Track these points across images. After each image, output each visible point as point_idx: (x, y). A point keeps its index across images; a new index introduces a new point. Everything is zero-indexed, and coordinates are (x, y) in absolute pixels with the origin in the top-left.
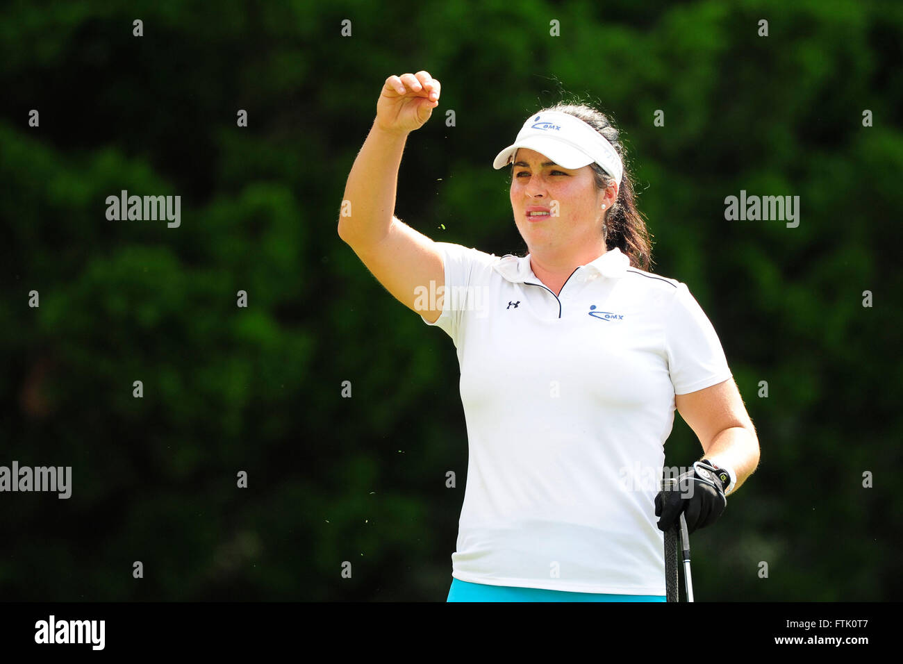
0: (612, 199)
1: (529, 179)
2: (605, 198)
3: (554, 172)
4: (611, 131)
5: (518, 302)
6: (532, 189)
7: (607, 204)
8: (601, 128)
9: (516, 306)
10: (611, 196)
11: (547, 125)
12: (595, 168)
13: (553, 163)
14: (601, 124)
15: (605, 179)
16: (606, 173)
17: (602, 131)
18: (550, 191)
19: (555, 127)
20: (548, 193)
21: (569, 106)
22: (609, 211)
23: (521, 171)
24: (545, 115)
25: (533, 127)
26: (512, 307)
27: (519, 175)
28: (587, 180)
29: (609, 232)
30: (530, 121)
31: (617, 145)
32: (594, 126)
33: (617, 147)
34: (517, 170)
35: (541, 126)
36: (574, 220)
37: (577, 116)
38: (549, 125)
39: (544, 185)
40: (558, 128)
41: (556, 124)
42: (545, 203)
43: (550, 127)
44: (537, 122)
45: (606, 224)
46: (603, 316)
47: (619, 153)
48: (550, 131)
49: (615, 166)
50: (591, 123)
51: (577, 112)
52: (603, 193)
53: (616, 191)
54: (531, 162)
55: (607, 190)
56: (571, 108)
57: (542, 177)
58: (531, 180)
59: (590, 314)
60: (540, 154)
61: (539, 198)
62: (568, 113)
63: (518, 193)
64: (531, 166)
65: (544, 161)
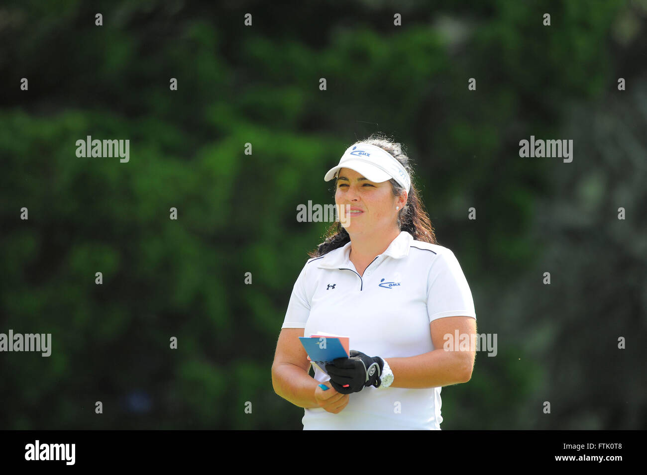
0: (404, 203)
1: (348, 189)
2: (398, 202)
3: (366, 185)
4: (404, 158)
5: (335, 285)
6: (350, 195)
7: (400, 206)
8: (397, 155)
9: (333, 288)
10: (402, 201)
11: (361, 153)
12: (393, 182)
13: (365, 179)
14: (396, 153)
15: (399, 190)
16: (400, 186)
17: (398, 158)
18: (362, 197)
19: (367, 154)
20: (360, 198)
21: (376, 140)
22: (401, 211)
23: (343, 183)
24: (360, 146)
25: (352, 154)
26: (330, 288)
27: (341, 186)
28: (387, 190)
29: (402, 224)
30: (350, 150)
31: (407, 167)
32: (392, 154)
33: (407, 168)
34: (339, 182)
35: (357, 153)
36: (378, 216)
37: (381, 147)
38: (362, 153)
39: (358, 193)
40: (368, 155)
41: (367, 152)
42: (359, 205)
43: (363, 154)
44: (354, 150)
45: (400, 219)
46: (387, 285)
47: (408, 172)
48: (363, 157)
49: (405, 181)
50: (390, 152)
51: (382, 145)
52: (397, 199)
53: (406, 198)
54: (350, 177)
55: (400, 197)
56: (377, 141)
57: (357, 188)
58: (350, 190)
59: (380, 285)
60: (357, 172)
61: (354, 202)
62: (375, 145)
63: (341, 198)
64: (350, 180)
65: (359, 177)
